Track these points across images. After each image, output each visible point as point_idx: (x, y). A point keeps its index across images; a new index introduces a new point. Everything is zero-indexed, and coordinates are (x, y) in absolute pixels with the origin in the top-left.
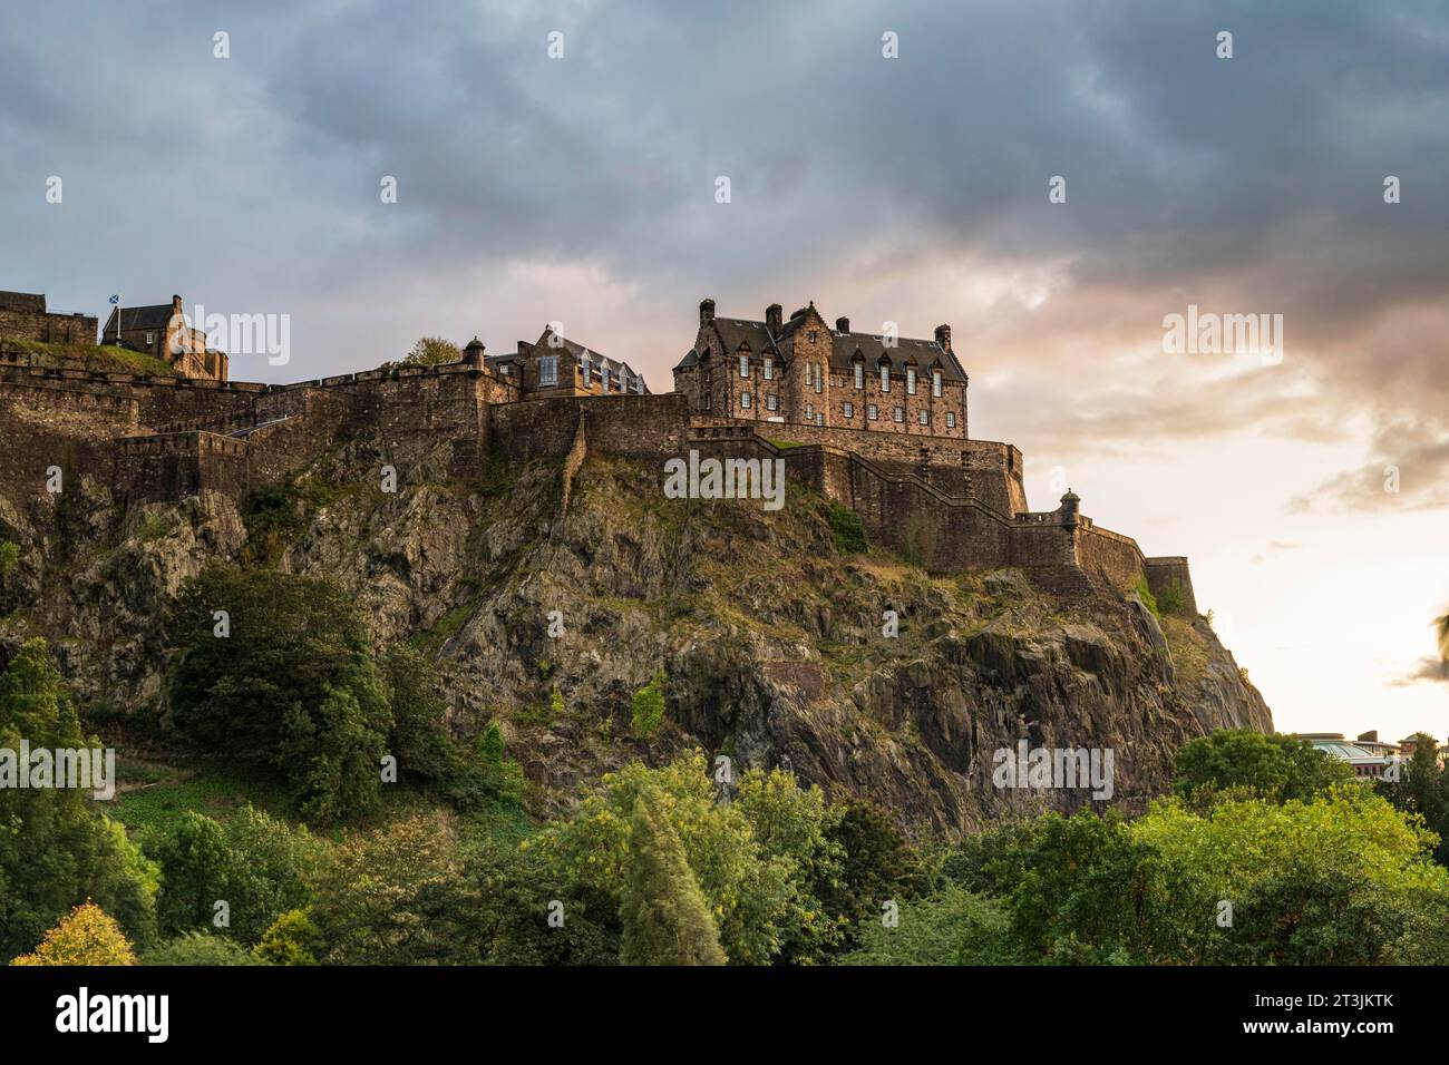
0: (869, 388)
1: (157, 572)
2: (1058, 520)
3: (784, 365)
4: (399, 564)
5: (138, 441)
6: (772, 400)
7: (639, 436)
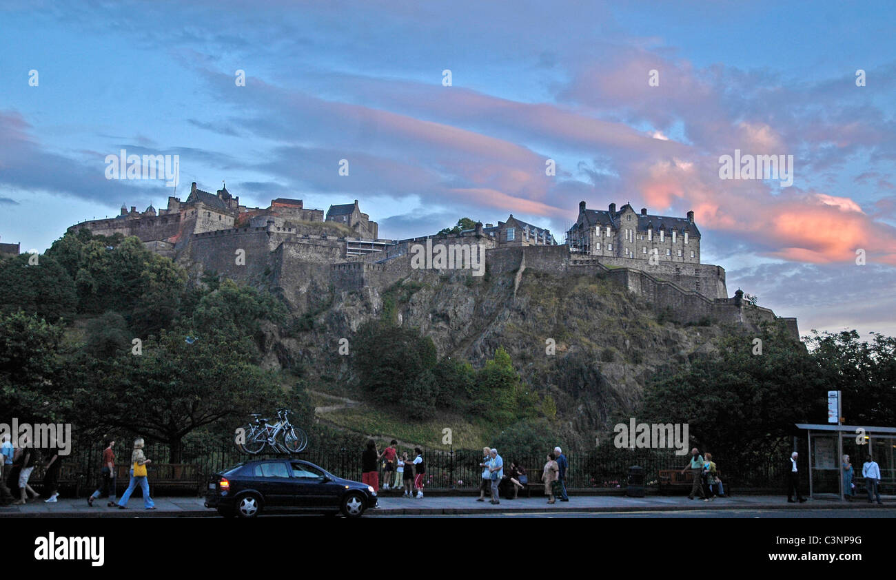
0: (655, 241)
1: (347, 320)
2: (733, 302)
3: (616, 230)
4: (445, 317)
5: (340, 266)
6: (610, 246)
7: (549, 263)
